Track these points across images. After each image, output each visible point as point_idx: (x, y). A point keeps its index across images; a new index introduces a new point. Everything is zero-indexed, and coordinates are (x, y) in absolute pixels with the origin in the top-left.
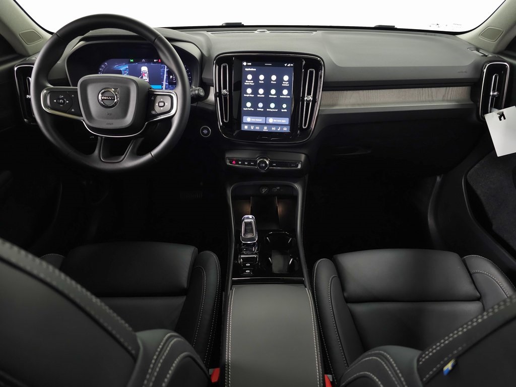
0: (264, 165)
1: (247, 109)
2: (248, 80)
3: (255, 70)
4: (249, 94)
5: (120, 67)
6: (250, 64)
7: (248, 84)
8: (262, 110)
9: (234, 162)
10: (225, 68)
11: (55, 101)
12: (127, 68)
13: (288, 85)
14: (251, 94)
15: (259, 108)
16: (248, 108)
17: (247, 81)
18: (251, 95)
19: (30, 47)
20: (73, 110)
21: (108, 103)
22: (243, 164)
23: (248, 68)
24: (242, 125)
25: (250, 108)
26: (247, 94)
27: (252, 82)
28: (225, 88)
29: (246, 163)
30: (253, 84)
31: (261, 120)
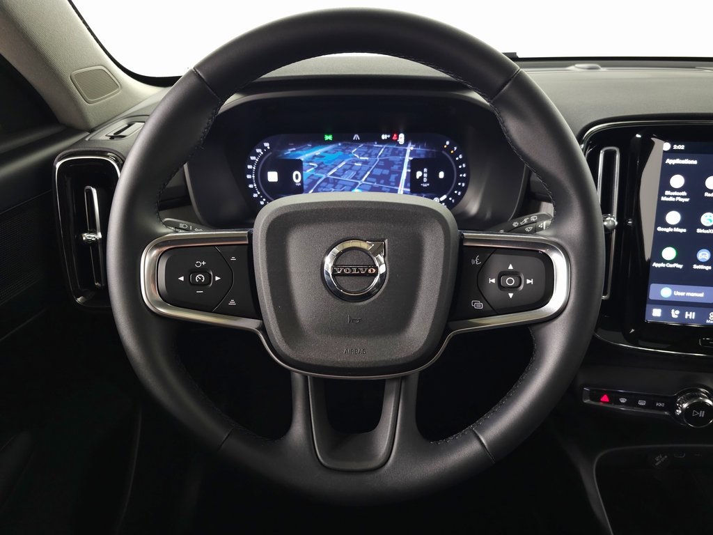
0: (702, 414)
1: (662, 265)
2: (673, 190)
3: (695, 162)
4: (673, 226)
6: (682, 147)
7: (672, 199)
8: (708, 268)
9: (605, 398)
10: (609, 158)
11: (182, 279)
14: (679, 225)
15: (699, 263)
16: (665, 262)
17: (667, 193)
18: (677, 230)
19: (92, 108)
20: (232, 303)
22: (632, 402)
23: (675, 158)
24: (647, 305)
25: (672, 262)
26: (667, 226)
27: (684, 193)
28: (607, 212)
29: (642, 403)
30: (687, 200)
31: (702, 295)
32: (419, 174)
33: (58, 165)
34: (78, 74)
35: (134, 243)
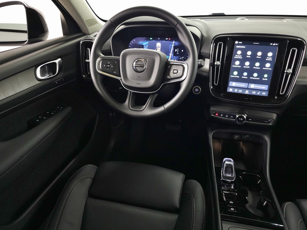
0: (242, 119)
2: (238, 55)
3: (244, 47)
4: (237, 65)
5: (143, 43)
6: (241, 43)
7: (237, 58)
8: (246, 78)
9: (217, 114)
10: (220, 45)
11: (105, 66)
12: (147, 44)
13: (271, 60)
14: (239, 65)
15: (244, 76)
16: (234, 75)
17: (236, 56)
18: (238, 66)
20: (115, 72)
21: (139, 69)
22: (224, 116)
23: (239, 46)
24: (228, 88)
25: (236, 75)
26: (235, 65)
27: (241, 56)
28: (218, 60)
29: (227, 116)
30: (242, 58)
31: (244, 85)
32: (176, 50)
33: (81, 43)
34: (87, 20)
35: (96, 56)
